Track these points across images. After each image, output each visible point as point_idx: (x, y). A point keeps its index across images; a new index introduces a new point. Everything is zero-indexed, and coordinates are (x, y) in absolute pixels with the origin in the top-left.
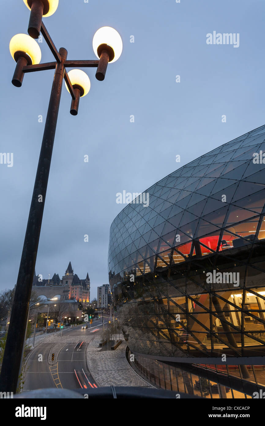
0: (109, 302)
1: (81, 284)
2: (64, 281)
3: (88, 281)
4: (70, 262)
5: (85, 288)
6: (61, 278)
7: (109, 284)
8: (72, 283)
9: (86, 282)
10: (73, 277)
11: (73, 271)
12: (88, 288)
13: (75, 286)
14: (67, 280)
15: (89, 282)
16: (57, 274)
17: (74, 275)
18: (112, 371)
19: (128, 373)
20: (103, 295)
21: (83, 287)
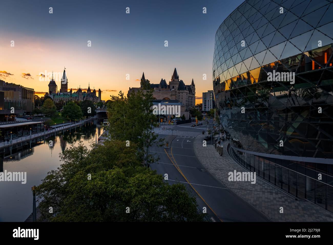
0: (214, 106)
1: (187, 89)
2: (171, 87)
3: (193, 87)
4: (175, 68)
5: (190, 93)
6: (168, 83)
7: (213, 90)
8: (179, 88)
9: (191, 87)
10: (179, 82)
11: (178, 77)
12: (194, 93)
13: (181, 91)
14: (174, 85)
15: (195, 88)
16: (164, 80)
17: (180, 81)
18: (215, 158)
19: (228, 161)
20: (208, 100)
21: (188, 92)
